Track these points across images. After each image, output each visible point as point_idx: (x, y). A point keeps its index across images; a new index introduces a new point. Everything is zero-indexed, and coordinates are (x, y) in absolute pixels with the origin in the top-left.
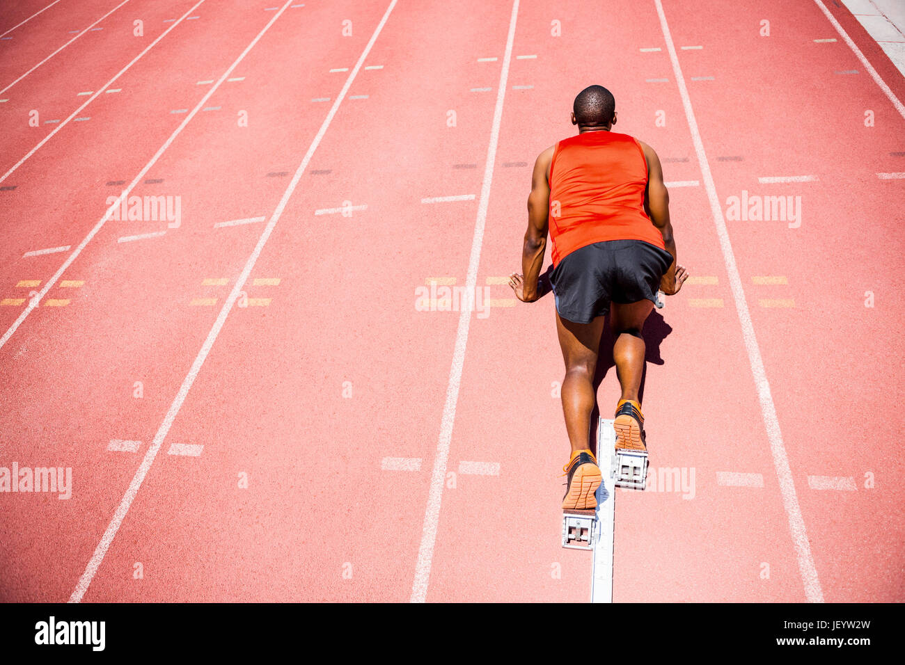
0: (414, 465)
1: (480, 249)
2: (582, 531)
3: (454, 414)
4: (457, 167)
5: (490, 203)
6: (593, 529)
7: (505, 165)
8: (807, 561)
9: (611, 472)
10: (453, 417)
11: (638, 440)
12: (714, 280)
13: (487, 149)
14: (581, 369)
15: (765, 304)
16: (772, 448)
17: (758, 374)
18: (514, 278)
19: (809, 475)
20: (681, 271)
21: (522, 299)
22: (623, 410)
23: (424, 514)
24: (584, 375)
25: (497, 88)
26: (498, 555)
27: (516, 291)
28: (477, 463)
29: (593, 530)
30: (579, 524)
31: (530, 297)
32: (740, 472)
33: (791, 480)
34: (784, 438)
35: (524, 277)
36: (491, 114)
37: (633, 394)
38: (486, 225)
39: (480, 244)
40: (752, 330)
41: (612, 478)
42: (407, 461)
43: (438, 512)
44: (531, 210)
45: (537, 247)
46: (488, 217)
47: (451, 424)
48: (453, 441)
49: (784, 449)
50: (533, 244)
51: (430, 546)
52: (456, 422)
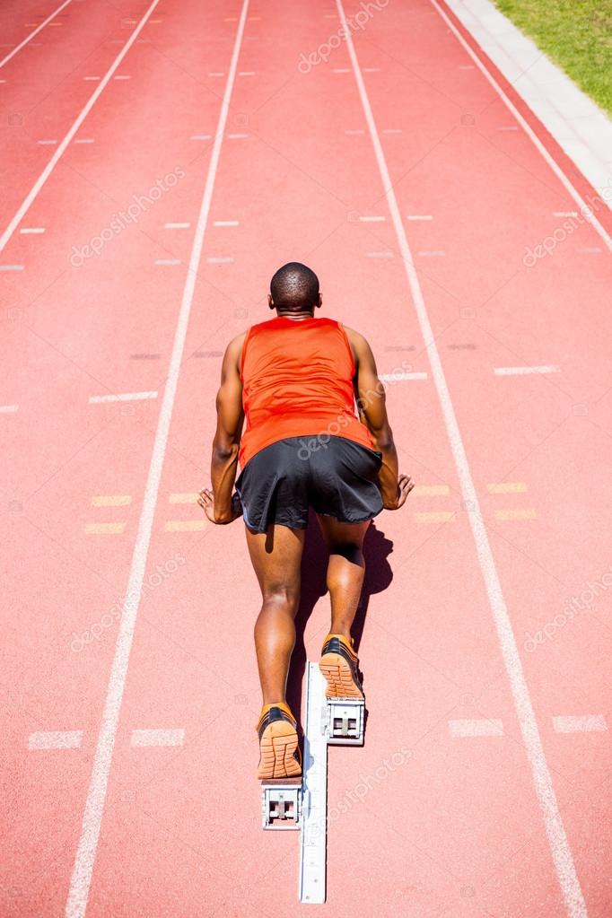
0: (73, 739)
1: (162, 459)
2: (287, 806)
3: (126, 670)
4: (136, 357)
5: (176, 402)
6: (300, 801)
7: (193, 354)
8: (554, 821)
9: (321, 727)
10: (124, 674)
11: (349, 683)
12: (444, 490)
13: (174, 335)
14: (280, 599)
15: (502, 515)
16: (512, 686)
17: (495, 600)
18: (204, 495)
19: (554, 716)
20: (406, 480)
21: (213, 519)
22: (330, 647)
23: (83, 804)
24: (282, 607)
25: (189, 259)
26: (181, 850)
27: (206, 510)
28: (155, 732)
29: (300, 804)
30: (281, 797)
31: (223, 517)
32: (475, 718)
33: (534, 725)
34: (526, 674)
35: (214, 492)
36: (180, 293)
37: (344, 627)
38: (170, 429)
39: (163, 454)
40: (488, 547)
41: (323, 734)
42: (63, 736)
43: (102, 800)
44: (220, 409)
45: (226, 456)
46: (173, 420)
47: (122, 683)
48: (124, 705)
49: (525, 687)
50: (222, 452)
51: (91, 848)
52: (128, 679)
